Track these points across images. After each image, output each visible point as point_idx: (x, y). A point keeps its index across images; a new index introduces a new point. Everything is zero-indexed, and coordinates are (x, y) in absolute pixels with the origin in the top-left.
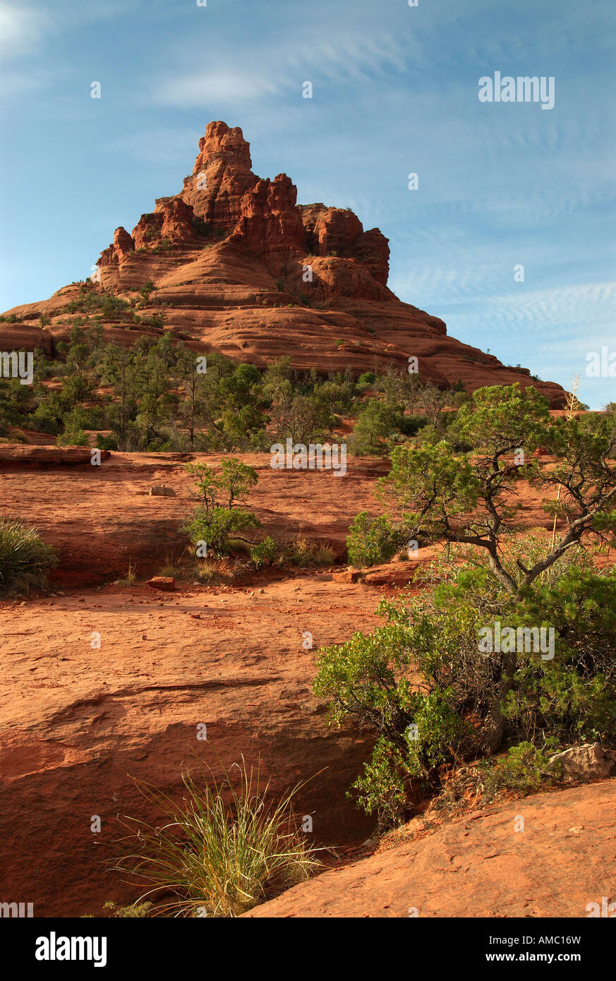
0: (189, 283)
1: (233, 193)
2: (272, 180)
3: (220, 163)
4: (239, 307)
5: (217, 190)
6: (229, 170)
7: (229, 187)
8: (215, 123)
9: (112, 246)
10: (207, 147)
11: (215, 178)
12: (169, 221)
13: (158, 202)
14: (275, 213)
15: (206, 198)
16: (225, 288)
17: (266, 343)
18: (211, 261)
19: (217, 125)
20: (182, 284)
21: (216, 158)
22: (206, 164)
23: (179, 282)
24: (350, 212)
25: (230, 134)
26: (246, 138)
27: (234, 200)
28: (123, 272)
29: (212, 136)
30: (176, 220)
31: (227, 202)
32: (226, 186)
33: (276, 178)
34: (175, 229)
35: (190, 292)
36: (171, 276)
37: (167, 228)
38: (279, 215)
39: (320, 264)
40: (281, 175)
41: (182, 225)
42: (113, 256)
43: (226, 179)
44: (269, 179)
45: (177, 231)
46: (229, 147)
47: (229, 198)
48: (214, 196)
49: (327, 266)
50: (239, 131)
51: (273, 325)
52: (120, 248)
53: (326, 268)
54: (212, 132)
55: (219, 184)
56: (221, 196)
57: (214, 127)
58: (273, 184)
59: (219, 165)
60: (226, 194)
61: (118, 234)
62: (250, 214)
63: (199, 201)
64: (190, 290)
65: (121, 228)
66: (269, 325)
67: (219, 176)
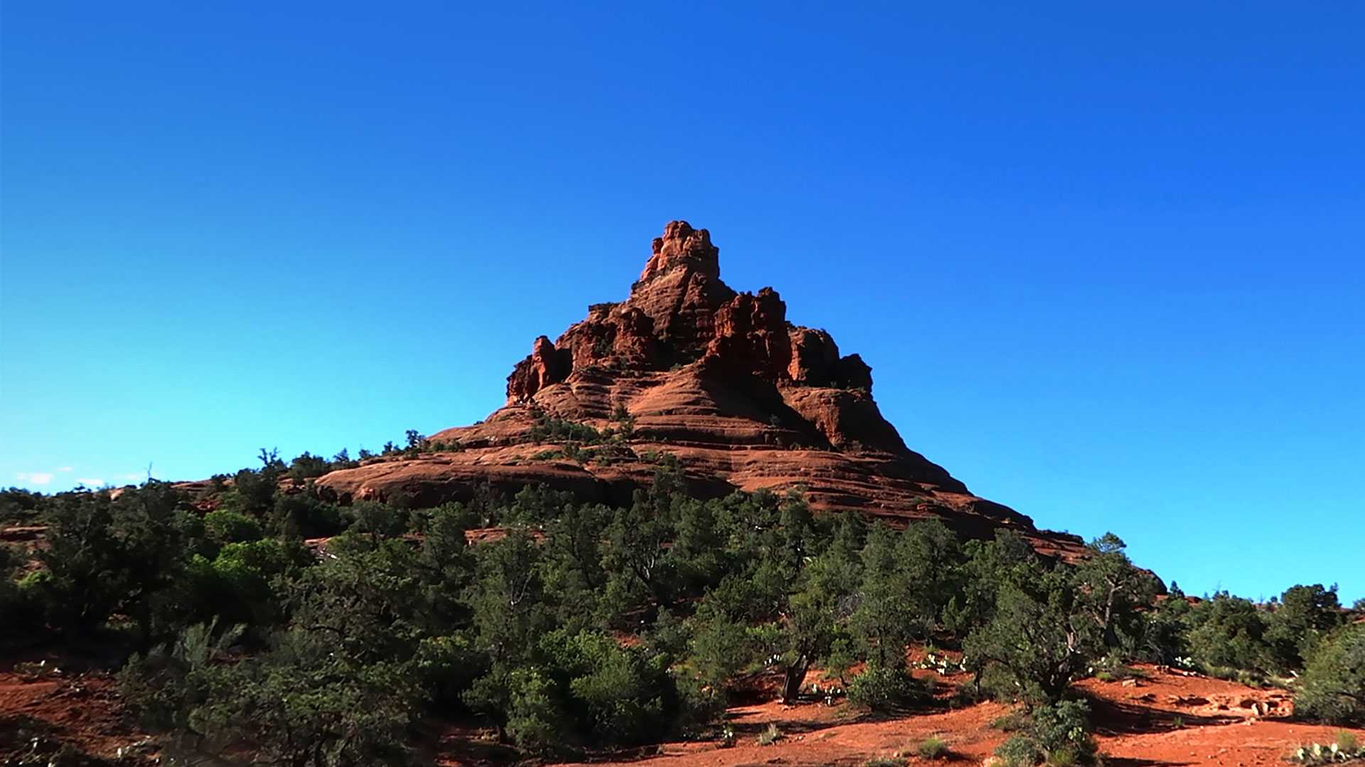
0: (669, 412)
1: (701, 305)
2: (755, 294)
3: (684, 270)
4: (749, 447)
5: (681, 301)
6: (696, 278)
7: (697, 298)
8: (677, 223)
9: (530, 357)
10: (666, 250)
11: (678, 287)
12: (624, 334)
13: (591, 308)
14: (760, 333)
15: (666, 309)
16: (721, 421)
17: (837, 498)
18: (688, 386)
19: (680, 225)
20: (661, 414)
21: (681, 264)
22: (664, 270)
23: (656, 410)
24: (824, 334)
25: (696, 237)
26: (714, 241)
27: (703, 314)
28: (578, 393)
29: (672, 237)
30: (633, 334)
31: (694, 316)
32: (693, 295)
33: (760, 292)
34: (634, 344)
35: (679, 425)
36: (638, 402)
37: (621, 343)
38: (764, 335)
39: (821, 396)
40: (766, 288)
41: (643, 340)
42: (532, 370)
43: (692, 289)
44: (750, 293)
45: (636, 347)
46: (694, 250)
47: (696, 311)
48: (677, 308)
49: (830, 400)
50: (706, 233)
51: (819, 473)
52: (542, 361)
53: (829, 402)
54: (672, 233)
55: (683, 293)
56: (686, 308)
57: (676, 227)
58: (757, 299)
59: (683, 272)
60: (692, 306)
61: (540, 344)
62: (728, 332)
63: (658, 312)
64: (678, 422)
65: (544, 338)
66: (815, 473)
67: (683, 284)
